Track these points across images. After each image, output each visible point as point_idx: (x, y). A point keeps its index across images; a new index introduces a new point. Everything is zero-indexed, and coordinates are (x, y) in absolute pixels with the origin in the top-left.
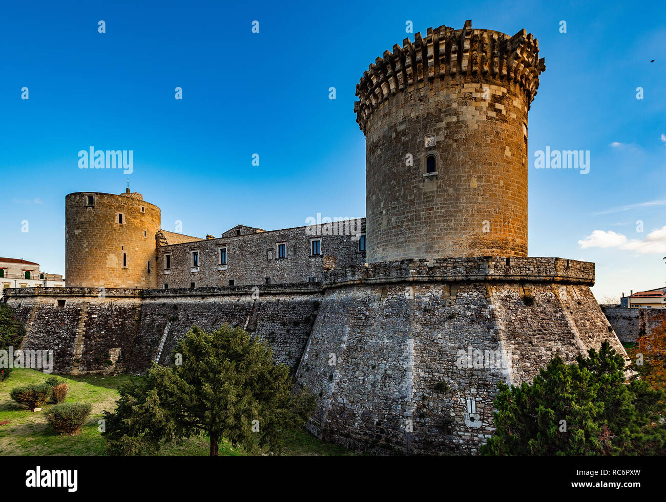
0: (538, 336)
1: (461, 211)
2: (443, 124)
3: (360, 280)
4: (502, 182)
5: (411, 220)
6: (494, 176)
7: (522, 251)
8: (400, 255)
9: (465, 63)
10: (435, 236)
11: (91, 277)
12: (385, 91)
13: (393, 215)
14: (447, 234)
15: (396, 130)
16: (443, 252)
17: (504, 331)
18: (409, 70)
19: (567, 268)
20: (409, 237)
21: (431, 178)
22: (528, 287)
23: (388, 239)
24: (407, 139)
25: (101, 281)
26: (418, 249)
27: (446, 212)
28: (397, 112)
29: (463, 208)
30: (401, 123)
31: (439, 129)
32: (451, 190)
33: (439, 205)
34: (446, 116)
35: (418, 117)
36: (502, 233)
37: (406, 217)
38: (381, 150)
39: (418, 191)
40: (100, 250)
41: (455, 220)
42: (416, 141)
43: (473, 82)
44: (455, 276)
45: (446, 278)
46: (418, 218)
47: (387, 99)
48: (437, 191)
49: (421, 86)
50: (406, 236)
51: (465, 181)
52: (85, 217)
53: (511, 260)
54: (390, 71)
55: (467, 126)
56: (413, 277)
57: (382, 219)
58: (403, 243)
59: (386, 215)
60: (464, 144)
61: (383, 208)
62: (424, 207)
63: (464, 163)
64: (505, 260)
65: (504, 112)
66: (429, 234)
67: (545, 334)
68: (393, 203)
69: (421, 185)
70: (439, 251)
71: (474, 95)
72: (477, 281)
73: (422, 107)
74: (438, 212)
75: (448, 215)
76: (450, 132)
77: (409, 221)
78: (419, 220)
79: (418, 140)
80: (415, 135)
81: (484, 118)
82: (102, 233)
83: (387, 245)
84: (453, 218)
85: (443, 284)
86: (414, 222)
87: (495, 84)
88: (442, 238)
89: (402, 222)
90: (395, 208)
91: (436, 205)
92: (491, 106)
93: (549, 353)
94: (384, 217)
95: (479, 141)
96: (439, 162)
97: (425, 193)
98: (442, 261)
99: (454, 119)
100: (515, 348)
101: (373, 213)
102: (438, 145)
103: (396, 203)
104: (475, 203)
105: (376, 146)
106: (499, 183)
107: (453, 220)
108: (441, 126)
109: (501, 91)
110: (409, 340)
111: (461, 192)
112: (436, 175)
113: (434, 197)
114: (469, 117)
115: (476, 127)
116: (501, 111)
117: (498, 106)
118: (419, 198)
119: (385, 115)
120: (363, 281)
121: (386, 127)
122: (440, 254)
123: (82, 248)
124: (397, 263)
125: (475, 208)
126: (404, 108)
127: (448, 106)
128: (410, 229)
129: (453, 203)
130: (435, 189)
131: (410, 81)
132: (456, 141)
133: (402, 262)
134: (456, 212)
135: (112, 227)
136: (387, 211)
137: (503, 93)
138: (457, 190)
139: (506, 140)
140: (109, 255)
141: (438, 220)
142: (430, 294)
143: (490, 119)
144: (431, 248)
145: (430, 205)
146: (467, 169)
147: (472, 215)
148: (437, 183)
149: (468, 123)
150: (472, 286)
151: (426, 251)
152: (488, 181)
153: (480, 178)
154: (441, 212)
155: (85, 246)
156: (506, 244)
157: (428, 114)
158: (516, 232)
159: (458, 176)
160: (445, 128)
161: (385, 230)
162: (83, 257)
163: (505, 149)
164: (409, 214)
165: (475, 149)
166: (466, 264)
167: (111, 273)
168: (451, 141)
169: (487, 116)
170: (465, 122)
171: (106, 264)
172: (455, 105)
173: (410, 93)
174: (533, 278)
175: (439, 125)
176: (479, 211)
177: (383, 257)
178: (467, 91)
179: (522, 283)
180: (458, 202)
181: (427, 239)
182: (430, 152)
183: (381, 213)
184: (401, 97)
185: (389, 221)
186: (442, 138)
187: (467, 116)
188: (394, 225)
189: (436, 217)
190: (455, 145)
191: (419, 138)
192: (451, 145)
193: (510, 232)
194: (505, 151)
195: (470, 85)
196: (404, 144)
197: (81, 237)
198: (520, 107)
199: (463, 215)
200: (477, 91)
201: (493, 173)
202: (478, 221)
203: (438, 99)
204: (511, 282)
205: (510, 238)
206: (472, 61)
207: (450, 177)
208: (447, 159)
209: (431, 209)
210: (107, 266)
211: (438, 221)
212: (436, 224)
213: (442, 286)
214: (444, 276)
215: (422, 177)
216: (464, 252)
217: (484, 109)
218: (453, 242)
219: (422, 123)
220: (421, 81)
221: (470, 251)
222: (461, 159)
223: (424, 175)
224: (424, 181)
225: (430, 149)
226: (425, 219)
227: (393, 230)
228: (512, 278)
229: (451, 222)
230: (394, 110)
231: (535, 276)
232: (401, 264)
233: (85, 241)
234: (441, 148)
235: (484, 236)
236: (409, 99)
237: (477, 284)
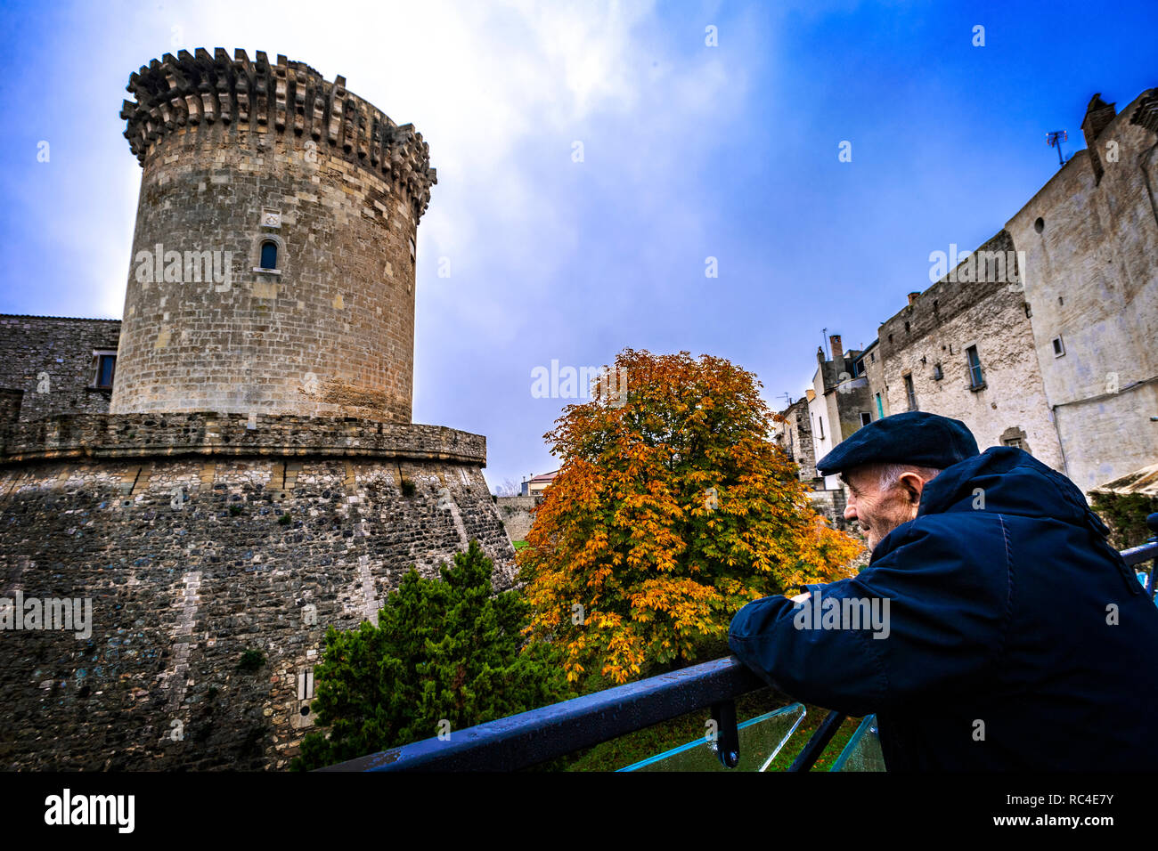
0: (417, 542)
1: (315, 341)
2: (295, 201)
3: (82, 448)
4: (379, 310)
5: (224, 341)
6: (369, 298)
7: (404, 414)
8: (191, 403)
9: (334, 129)
10: (267, 376)
12: (193, 110)
13: (185, 325)
14: (290, 375)
15: (207, 180)
16: (279, 404)
17: (369, 540)
18: (242, 98)
19: (455, 442)
20: (214, 372)
21: (268, 277)
22: (407, 467)
23: (168, 369)
24: (227, 202)
26: (233, 395)
27: (291, 338)
28: (212, 151)
29: (320, 337)
30: (218, 173)
31: (289, 206)
32: (301, 305)
33: (279, 325)
34: (301, 190)
35: (252, 174)
36: (377, 384)
37: (212, 334)
38: (173, 203)
39: (240, 292)
41: (304, 353)
42: (245, 211)
43: (344, 159)
44: (295, 448)
45: (278, 450)
46: (237, 339)
47: (195, 123)
48: (277, 301)
49: (262, 130)
50: (210, 369)
51: (325, 295)
53: (384, 425)
54: (204, 83)
55: (333, 216)
56: (212, 447)
57: (160, 329)
58: (201, 380)
59: (168, 323)
60: (327, 240)
61: (165, 309)
62: (250, 323)
63: (325, 269)
64: (376, 425)
65: (385, 216)
66: (257, 371)
67: (425, 538)
68: (187, 303)
69: (248, 285)
70: (272, 403)
71: (346, 177)
72: (331, 457)
73: (260, 162)
74: (276, 336)
75: (294, 345)
76: (306, 216)
77: (219, 342)
78: (238, 344)
79: (250, 210)
80: (244, 200)
81: (358, 214)
83: (166, 381)
84: (302, 350)
85: (273, 461)
86: (229, 346)
87: (374, 174)
88: (280, 381)
89: (204, 342)
90: (191, 314)
91: (274, 323)
92: (369, 202)
93: (430, 567)
94: (165, 327)
95: (350, 242)
96: (284, 255)
97: (255, 300)
98: (274, 421)
99: (314, 199)
100: (384, 566)
101: (140, 314)
102: (284, 229)
103: (194, 304)
104: (340, 332)
105: (163, 193)
106: (376, 311)
107: (302, 354)
108: (292, 202)
109: (383, 187)
110: (189, 574)
111: (319, 310)
112: (278, 275)
113: (270, 309)
114: (336, 204)
115: (346, 221)
116: (381, 212)
117: (377, 204)
118: (243, 306)
119: (188, 148)
120: (89, 453)
121: (188, 169)
122: (274, 407)
124: (180, 418)
125: (339, 340)
126: (228, 151)
127: (305, 177)
128: (218, 357)
129: (303, 326)
130: (274, 297)
131: (243, 115)
132: (315, 232)
133: (192, 417)
134: (307, 340)
136: (174, 315)
137: (386, 191)
138: (312, 307)
139: (386, 252)
141: (273, 349)
142: (245, 479)
143: (366, 217)
144: (259, 395)
145: (262, 322)
146: (329, 279)
147: (334, 351)
148: (278, 288)
149: (334, 212)
150: (323, 466)
151: (249, 401)
152: (359, 303)
153: (348, 297)
154: (281, 337)
156: (382, 401)
157: (271, 177)
158: (396, 385)
159: (315, 285)
160: (298, 208)
161: (163, 351)
163: (385, 266)
164: (220, 330)
165: (342, 253)
166: (315, 428)
168: (306, 230)
169: (362, 212)
170: (330, 210)
172: (315, 180)
173: (242, 132)
174: (414, 454)
175: (287, 199)
176: (344, 346)
177: (153, 405)
178: (336, 167)
179: (399, 460)
180: (313, 325)
181: (252, 380)
182: (268, 236)
183: (159, 317)
184: (225, 134)
185: (175, 336)
186: (292, 221)
187: (334, 203)
188: (186, 344)
189: (271, 344)
190: (312, 237)
191: (252, 207)
192: (307, 236)
193: (388, 383)
194: (386, 268)
195: (340, 162)
196: (221, 207)
198: (407, 217)
199: (319, 348)
200: (349, 173)
201: (368, 294)
202: (342, 360)
203: (289, 160)
204: (384, 461)
205: (388, 393)
206: (345, 131)
207: (300, 284)
208: (298, 255)
209: (263, 329)
211: (275, 351)
212: (271, 355)
213: (269, 465)
214: (274, 448)
215: (251, 272)
216: (316, 407)
217: (359, 202)
218: (299, 389)
219: (258, 186)
220: (263, 123)
221: (327, 407)
222: (320, 260)
223: (255, 269)
224: (254, 279)
225: (270, 230)
226: (251, 343)
227: (183, 354)
228: (387, 453)
229: (298, 355)
230: (208, 146)
231: (416, 452)
232: (189, 419)
234: (288, 235)
235: (351, 386)
236: (239, 141)
237: (333, 462)
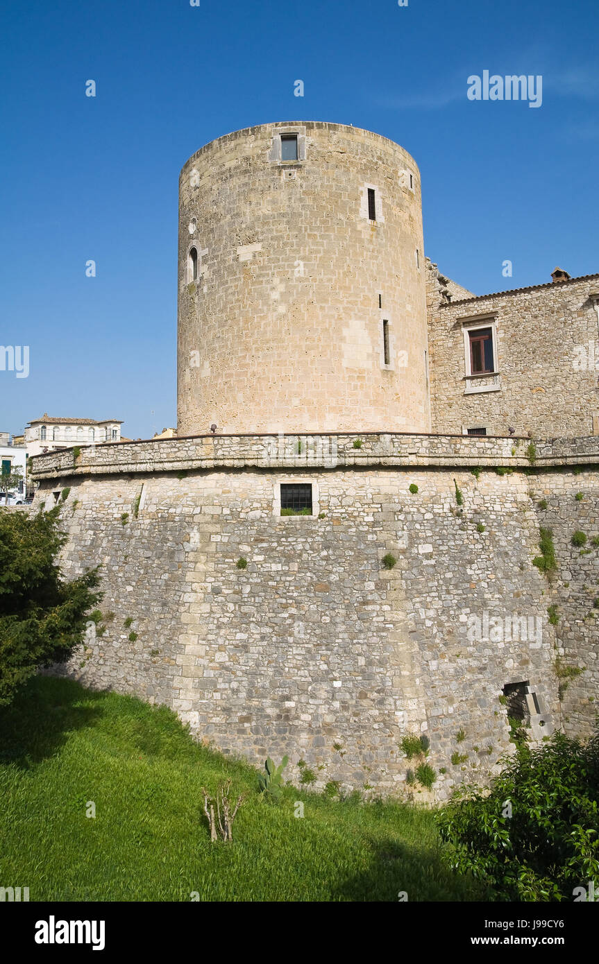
11: (296, 402)
25: (329, 416)
40: (322, 308)
52: (274, 202)
82: (326, 252)
123: (266, 303)
135: (354, 230)
140: (347, 326)
155: (275, 295)
162: (269, 336)
167: (355, 387)
171: (341, 355)
197: (261, 268)
210: (345, 364)
233: (276, 280)
